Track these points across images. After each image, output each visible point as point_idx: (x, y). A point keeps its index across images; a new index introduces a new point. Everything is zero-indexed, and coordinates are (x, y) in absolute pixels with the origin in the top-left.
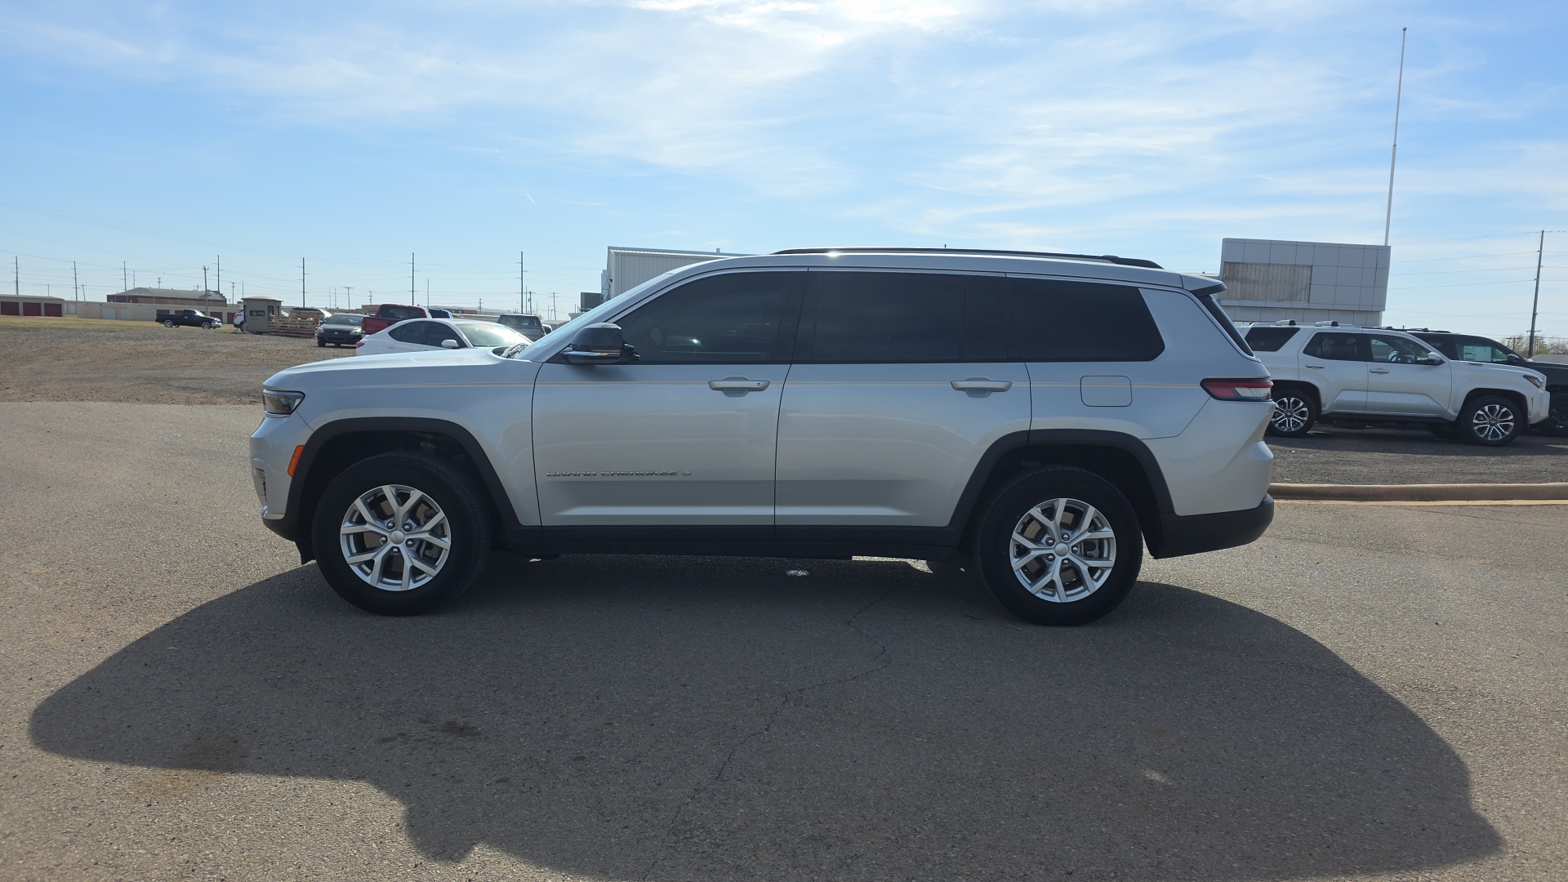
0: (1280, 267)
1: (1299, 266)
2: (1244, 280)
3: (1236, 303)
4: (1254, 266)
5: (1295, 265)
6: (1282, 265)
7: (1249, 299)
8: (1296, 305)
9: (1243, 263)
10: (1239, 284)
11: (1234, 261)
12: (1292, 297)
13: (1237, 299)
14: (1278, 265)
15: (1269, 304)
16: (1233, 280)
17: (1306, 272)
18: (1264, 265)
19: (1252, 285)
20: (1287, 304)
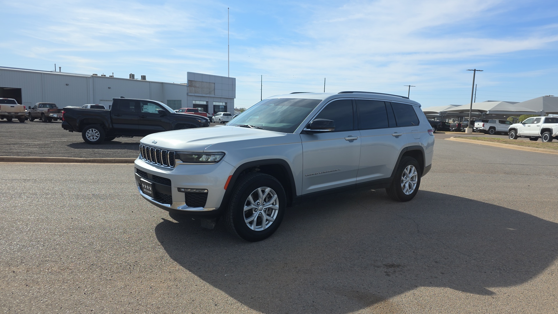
0: (205, 83)
1: (211, 83)
2: (195, 87)
3: (193, 94)
4: (197, 82)
5: (210, 83)
6: (206, 82)
7: (197, 93)
8: (211, 96)
9: (194, 81)
10: (194, 88)
11: (192, 80)
12: (210, 93)
13: (193, 93)
14: (205, 82)
15: (203, 95)
16: (191, 86)
17: (213, 85)
18: (201, 82)
19: (198, 89)
20: (208, 95)
